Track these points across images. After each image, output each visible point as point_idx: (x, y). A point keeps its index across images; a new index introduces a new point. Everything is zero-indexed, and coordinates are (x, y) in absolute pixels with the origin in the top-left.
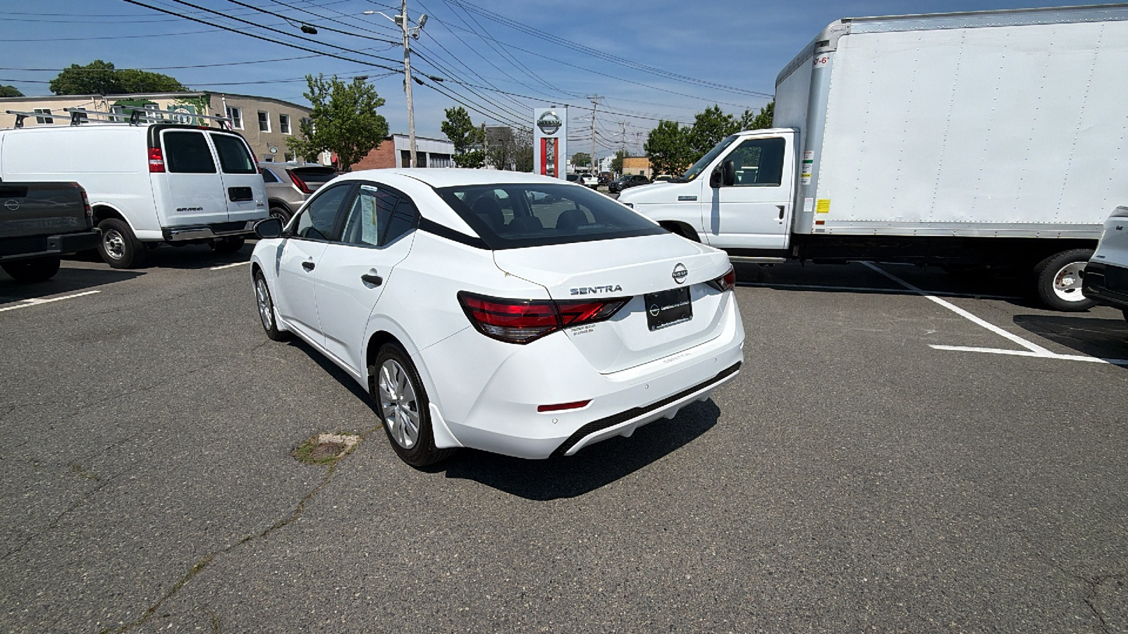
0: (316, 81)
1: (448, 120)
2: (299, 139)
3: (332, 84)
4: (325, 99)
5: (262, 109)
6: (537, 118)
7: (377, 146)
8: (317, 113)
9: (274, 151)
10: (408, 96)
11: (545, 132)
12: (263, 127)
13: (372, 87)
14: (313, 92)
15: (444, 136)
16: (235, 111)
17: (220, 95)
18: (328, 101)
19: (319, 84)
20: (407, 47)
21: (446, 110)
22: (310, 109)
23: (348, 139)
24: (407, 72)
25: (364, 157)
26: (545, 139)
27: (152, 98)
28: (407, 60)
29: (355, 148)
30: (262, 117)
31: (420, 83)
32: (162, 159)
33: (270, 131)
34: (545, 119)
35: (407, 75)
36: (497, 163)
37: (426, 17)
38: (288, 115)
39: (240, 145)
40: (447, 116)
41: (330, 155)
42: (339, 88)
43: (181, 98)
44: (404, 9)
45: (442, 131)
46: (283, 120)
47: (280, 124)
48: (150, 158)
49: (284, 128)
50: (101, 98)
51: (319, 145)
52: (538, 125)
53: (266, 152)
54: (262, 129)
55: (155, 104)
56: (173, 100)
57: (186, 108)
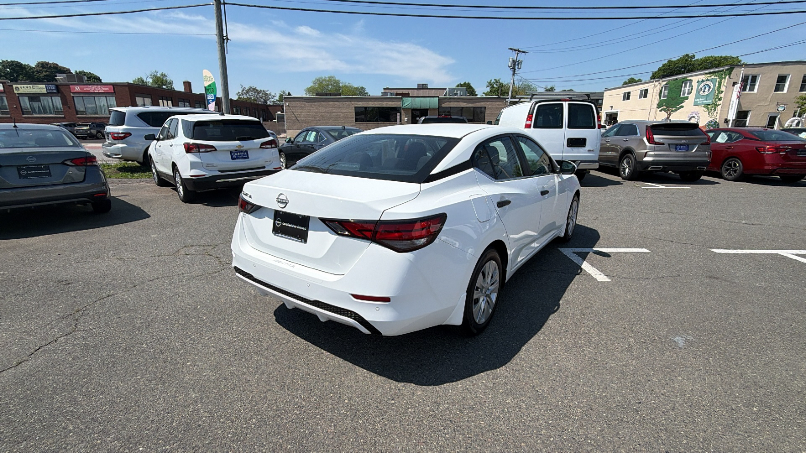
5: (784, 73)
9: (781, 109)
12: (779, 89)
16: (754, 78)
17: (742, 65)
27: (689, 77)
30: (781, 79)
32: (531, 121)
33: (785, 92)
43: (710, 73)
47: (800, 83)
48: (527, 120)
50: (659, 80)
53: (772, 110)
54: (777, 89)
55: (690, 80)
56: (704, 76)
57: (712, 80)
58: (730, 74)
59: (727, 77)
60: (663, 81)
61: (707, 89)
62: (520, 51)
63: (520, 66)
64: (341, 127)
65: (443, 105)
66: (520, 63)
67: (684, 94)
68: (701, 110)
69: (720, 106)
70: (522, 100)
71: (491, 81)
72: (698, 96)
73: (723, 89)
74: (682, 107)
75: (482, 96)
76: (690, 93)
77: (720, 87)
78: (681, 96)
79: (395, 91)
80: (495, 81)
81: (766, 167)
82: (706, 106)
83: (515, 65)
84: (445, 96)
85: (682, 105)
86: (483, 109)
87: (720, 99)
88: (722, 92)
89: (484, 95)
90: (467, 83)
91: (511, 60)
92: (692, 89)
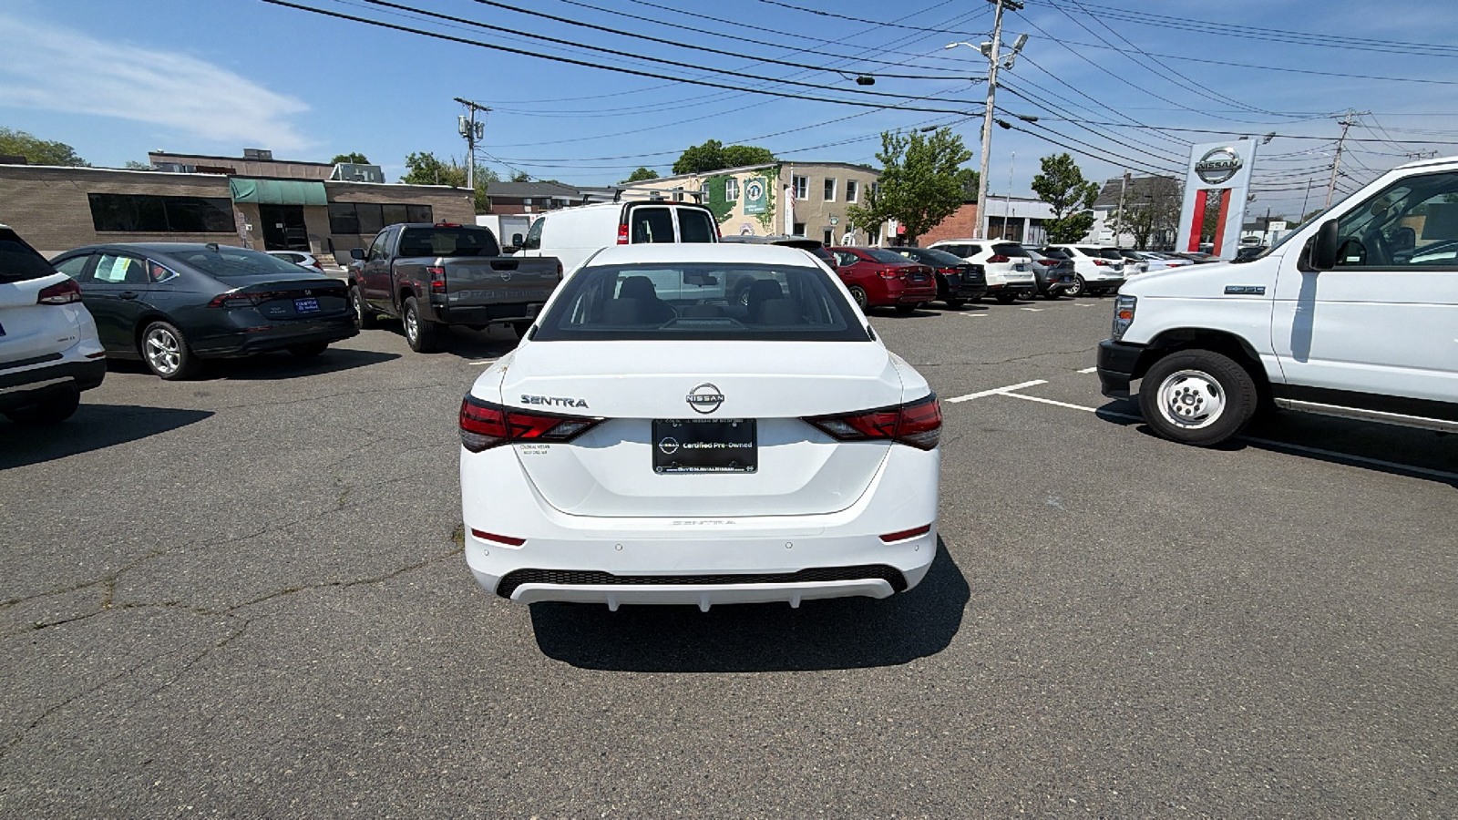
0: (892, 139)
1: (1043, 173)
2: (862, 207)
3: (910, 140)
4: (898, 159)
5: (830, 177)
6: (1196, 159)
7: (952, 212)
8: (887, 175)
9: (834, 222)
10: (984, 146)
11: (1206, 181)
12: (828, 196)
13: (959, 137)
14: (886, 151)
15: (1035, 195)
16: (803, 180)
17: (788, 163)
18: (901, 161)
19: (894, 141)
20: (993, 82)
21: (1042, 160)
22: (880, 172)
23: (917, 205)
24: (987, 115)
25: (935, 227)
26: (1206, 191)
27: (733, 173)
28: (990, 99)
29: (925, 216)
30: (829, 184)
31: (1006, 126)
32: (628, 235)
33: (834, 200)
34: (1210, 160)
35: (987, 118)
36: (1138, 231)
37: (1025, 37)
38: (856, 181)
39: (707, 220)
40: (1043, 169)
41: (896, 226)
42: (916, 143)
43: (756, 170)
44: (998, 31)
45: (1033, 189)
46: (851, 186)
47: (846, 190)
48: (620, 234)
49: (850, 196)
50: (695, 176)
51: (882, 213)
52: (1196, 170)
53: (825, 224)
54: (827, 197)
55: (734, 178)
56: (749, 174)
57: (759, 180)
58: (779, 173)
59: (776, 177)
60: (701, 178)
61: (756, 192)
62: (477, 107)
63: (480, 133)
64: (205, 244)
65: (338, 199)
66: (478, 127)
67: (730, 197)
68: (753, 219)
69: (774, 217)
70: (589, 199)
71: (414, 155)
72: (747, 202)
73: (774, 192)
74: (731, 216)
75: (400, 183)
76: (736, 197)
77: (770, 190)
78: (727, 201)
79: (197, 162)
80: (421, 156)
81: (890, 296)
82: (759, 215)
83: (470, 130)
84: (333, 179)
85: (730, 213)
86: (426, 209)
87: (773, 208)
88: (774, 197)
89: (402, 181)
90: (357, 155)
91: (462, 120)
92: (739, 191)
